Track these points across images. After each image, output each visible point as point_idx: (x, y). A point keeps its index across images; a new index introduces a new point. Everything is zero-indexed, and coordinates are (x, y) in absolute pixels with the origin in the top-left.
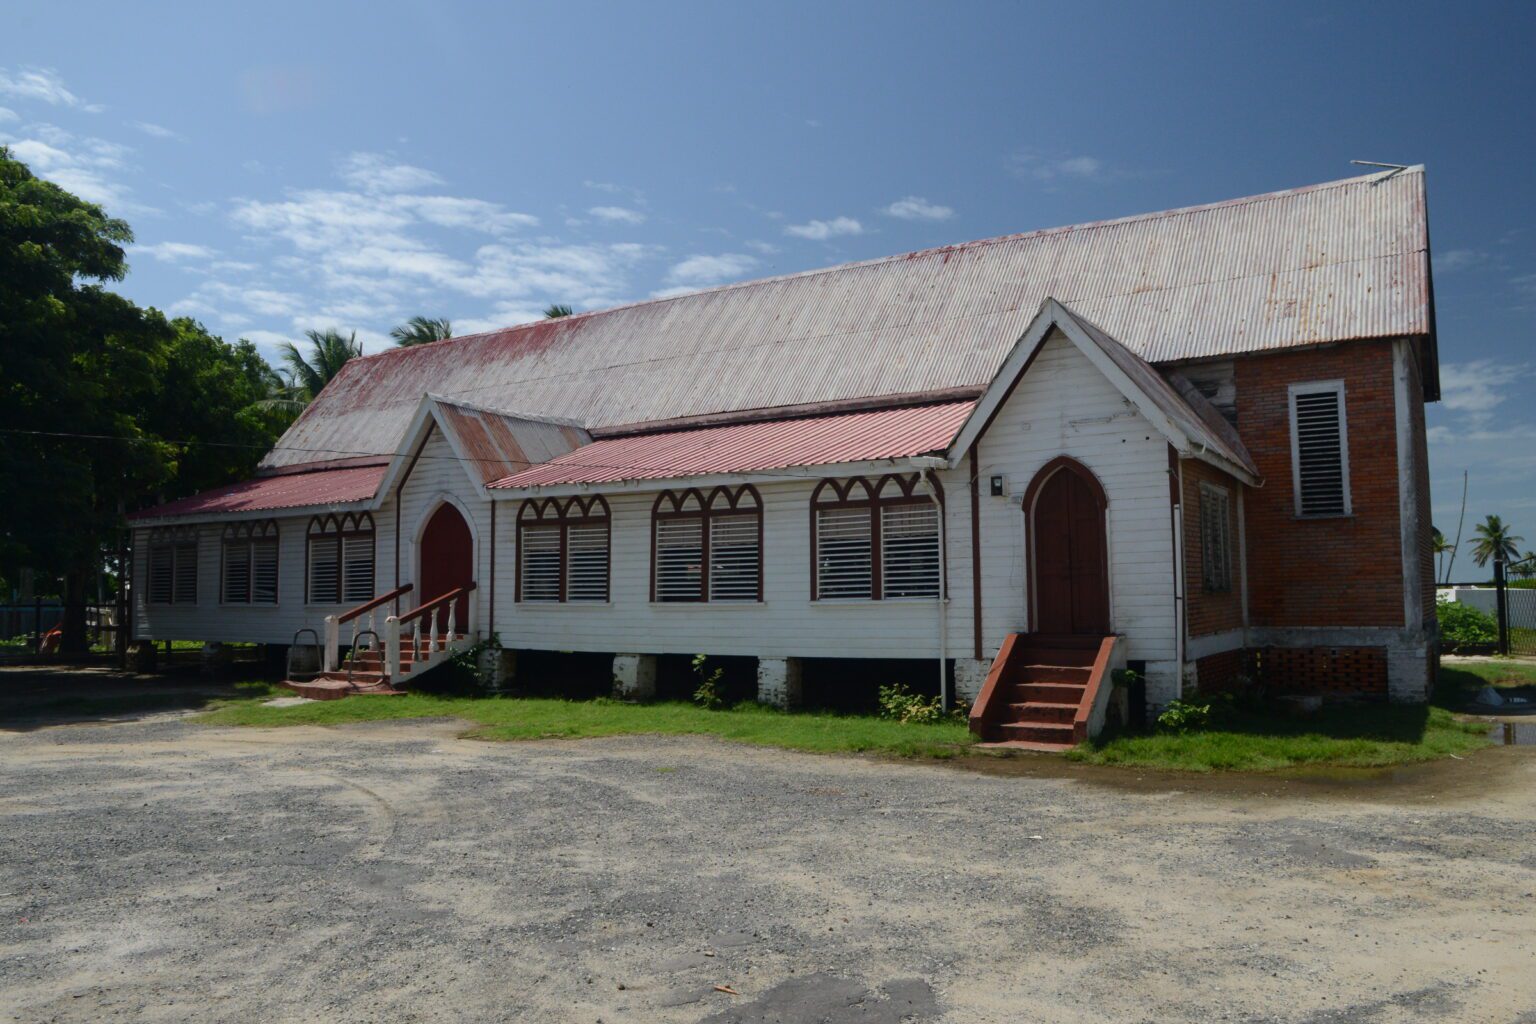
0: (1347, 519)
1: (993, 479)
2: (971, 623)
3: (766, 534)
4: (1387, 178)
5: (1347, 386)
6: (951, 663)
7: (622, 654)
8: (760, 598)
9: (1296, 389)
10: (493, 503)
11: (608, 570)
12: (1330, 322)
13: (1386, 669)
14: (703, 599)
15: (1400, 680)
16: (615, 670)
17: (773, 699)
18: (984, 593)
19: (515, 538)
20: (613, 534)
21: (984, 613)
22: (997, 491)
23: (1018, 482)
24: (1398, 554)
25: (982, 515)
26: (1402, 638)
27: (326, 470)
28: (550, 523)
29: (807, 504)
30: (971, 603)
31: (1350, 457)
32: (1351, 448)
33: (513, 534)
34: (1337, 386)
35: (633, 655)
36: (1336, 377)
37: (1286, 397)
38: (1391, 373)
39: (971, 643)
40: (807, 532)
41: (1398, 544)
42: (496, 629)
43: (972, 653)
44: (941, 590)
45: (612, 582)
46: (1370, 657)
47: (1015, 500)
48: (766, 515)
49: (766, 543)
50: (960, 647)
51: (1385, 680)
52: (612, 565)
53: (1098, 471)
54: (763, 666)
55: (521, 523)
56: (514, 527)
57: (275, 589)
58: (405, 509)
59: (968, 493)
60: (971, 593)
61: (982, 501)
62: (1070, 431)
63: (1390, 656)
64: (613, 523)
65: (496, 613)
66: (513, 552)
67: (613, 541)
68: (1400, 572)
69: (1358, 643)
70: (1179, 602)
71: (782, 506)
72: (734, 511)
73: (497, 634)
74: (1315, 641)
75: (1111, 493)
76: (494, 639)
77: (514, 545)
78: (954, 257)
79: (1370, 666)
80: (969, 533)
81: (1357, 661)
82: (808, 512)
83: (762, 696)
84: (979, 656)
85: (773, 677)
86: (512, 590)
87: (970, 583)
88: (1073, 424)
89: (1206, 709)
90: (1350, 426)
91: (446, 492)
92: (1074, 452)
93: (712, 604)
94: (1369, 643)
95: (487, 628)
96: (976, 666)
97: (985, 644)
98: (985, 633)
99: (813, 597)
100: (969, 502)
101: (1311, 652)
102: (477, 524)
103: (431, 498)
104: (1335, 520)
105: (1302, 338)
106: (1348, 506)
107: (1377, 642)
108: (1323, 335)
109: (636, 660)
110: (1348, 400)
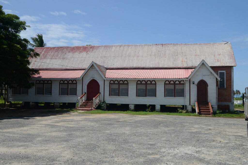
0: (225, 88)
1: (193, 82)
2: (189, 100)
3: (157, 87)
4: (226, 43)
5: (226, 72)
6: (186, 106)
7: (130, 104)
8: (156, 96)
9: (219, 71)
10: (104, 80)
11: (128, 91)
12: (224, 63)
13: (229, 107)
14: (146, 96)
15: (231, 109)
16: (130, 107)
17: (158, 111)
18: (191, 97)
19: (109, 86)
20: (129, 86)
21: (191, 99)
22: (194, 83)
23: (196, 82)
24: (231, 93)
25: (191, 86)
26: (231, 104)
27: (43, 70)
28: (116, 84)
29: (164, 83)
30: (189, 98)
31: (226, 81)
32: (226, 80)
33: (109, 85)
34: (224, 71)
35: (133, 104)
36: (224, 70)
37: (218, 72)
38: (231, 71)
39: (189, 103)
40: (164, 87)
41: (231, 92)
42: (105, 100)
43: (189, 104)
44: (185, 96)
45: (129, 93)
46: (227, 106)
47: (196, 85)
48: (157, 85)
49: (157, 89)
50: (187, 103)
51: (229, 109)
52: (129, 91)
53: (207, 82)
54: (156, 106)
55: (110, 84)
56: (109, 84)
57: (51, 92)
58: (84, 80)
59: (189, 83)
60: (189, 96)
61: (191, 85)
62: (203, 76)
63: (230, 106)
64: (129, 84)
65: (105, 98)
66: (109, 88)
67: (129, 87)
68: (231, 95)
69: (226, 104)
70: (217, 99)
71: (159, 83)
72: (151, 84)
73: (105, 101)
74: (221, 104)
75: (208, 85)
76: (104, 102)
77: (109, 87)
78: (164, 46)
79: (227, 107)
80: (189, 89)
81: (226, 106)
82: (164, 85)
83: (156, 110)
84: (190, 105)
85: (158, 107)
86: (109, 94)
87: (189, 95)
88: (204, 76)
89: (221, 111)
90: (226, 77)
91: (94, 78)
92: (204, 79)
93: (147, 97)
94: (227, 104)
95: (103, 100)
96: (190, 106)
97: (191, 103)
98: (191, 102)
99: (165, 96)
100: (189, 85)
101: (220, 105)
102: (101, 83)
103: (90, 78)
104: (224, 89)
105: (221, 65)
106: (225, 87)
107: (228, 104)
108: (224, 65)
109: (133, 105)
110: (226, 73)
